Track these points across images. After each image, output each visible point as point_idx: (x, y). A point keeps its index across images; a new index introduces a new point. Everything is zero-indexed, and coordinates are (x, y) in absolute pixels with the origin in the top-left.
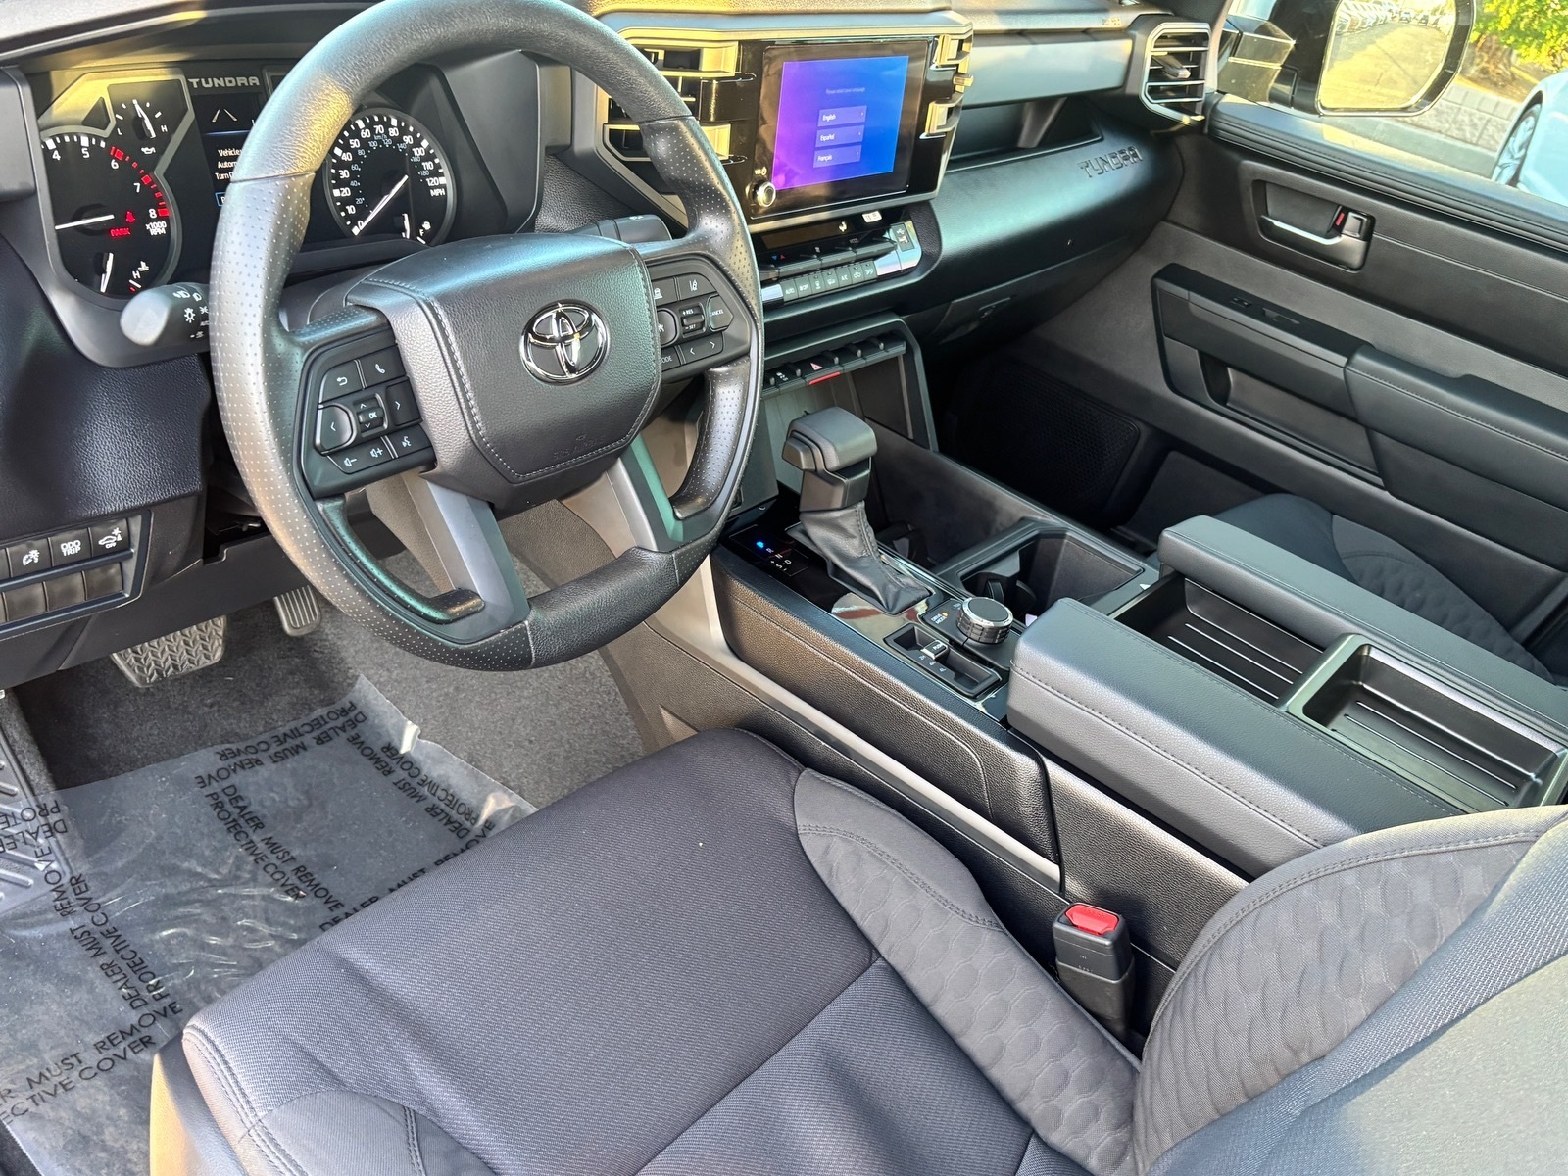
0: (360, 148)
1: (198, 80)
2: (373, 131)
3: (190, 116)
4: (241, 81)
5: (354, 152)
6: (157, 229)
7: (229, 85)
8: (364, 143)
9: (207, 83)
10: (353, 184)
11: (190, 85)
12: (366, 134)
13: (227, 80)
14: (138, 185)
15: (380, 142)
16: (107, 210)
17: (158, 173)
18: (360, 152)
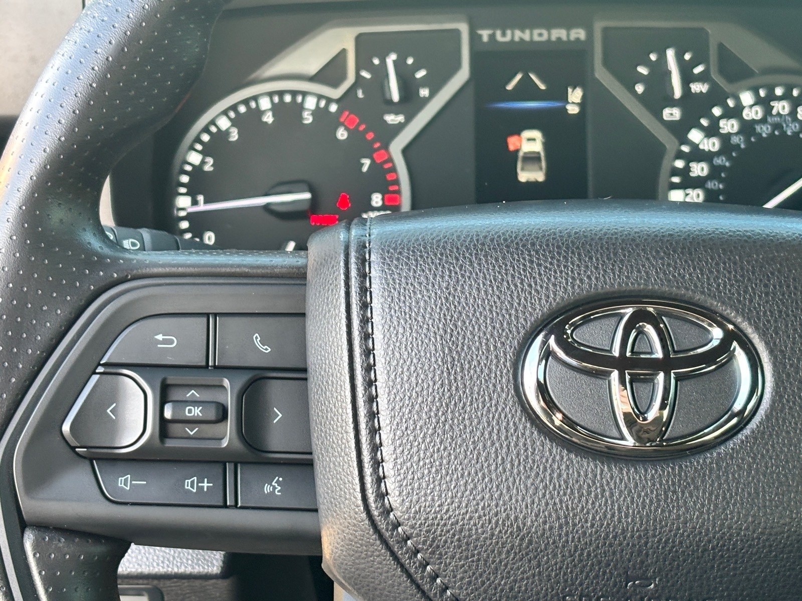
0: (737, 133)
1: (489, 32)
2: (768, 110)
3: (463, 75)
4: (561, 33)
5: (726, 139)
7: (536, 38)
8: (747, 128)
9: (504, 35)
10: (710, 185)
11: (474, 38)
12: (753, 113)
13: (536, 32)
14: (368, 162)
15: (777, 126)
16: (305, 187)
17: (396, 148)
18: (735, 140)
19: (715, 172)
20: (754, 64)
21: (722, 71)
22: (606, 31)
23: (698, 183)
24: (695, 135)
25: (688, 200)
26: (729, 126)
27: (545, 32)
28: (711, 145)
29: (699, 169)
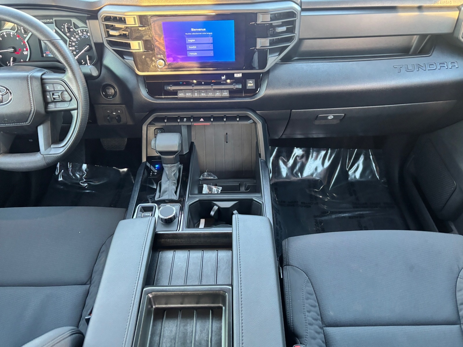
0: (79, 38)
2: (83, 34)
5: (77, 39)
6: (25, 53)
7: (45, 21)
10: (76, 46)
12: (81, 34)
13: (45, 20)
14: (22, 43)
15: (85, 36)
16: (12, 48)
17: (26, 41)
18: (79, 39)
19: (76, 44)
20: (80, 26)
21: (74, 27)
22: (55, 20)
23: (74, 46)
24: (72, 38)
25: (73, 49)
26: (77, 36)
27: (46, 20)
28: (75, 40)
29: (74, 44)
